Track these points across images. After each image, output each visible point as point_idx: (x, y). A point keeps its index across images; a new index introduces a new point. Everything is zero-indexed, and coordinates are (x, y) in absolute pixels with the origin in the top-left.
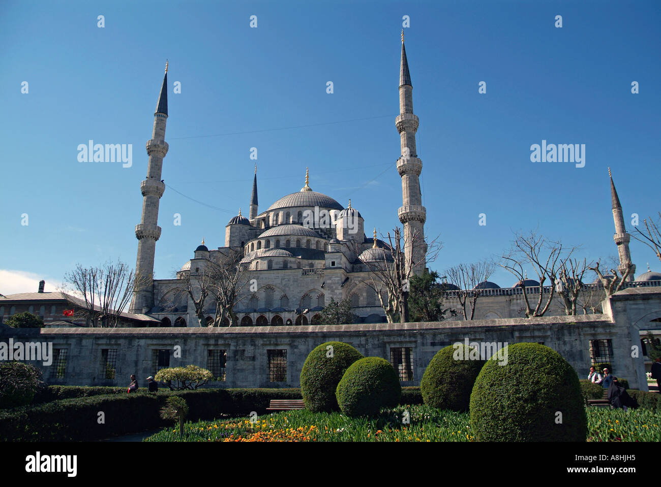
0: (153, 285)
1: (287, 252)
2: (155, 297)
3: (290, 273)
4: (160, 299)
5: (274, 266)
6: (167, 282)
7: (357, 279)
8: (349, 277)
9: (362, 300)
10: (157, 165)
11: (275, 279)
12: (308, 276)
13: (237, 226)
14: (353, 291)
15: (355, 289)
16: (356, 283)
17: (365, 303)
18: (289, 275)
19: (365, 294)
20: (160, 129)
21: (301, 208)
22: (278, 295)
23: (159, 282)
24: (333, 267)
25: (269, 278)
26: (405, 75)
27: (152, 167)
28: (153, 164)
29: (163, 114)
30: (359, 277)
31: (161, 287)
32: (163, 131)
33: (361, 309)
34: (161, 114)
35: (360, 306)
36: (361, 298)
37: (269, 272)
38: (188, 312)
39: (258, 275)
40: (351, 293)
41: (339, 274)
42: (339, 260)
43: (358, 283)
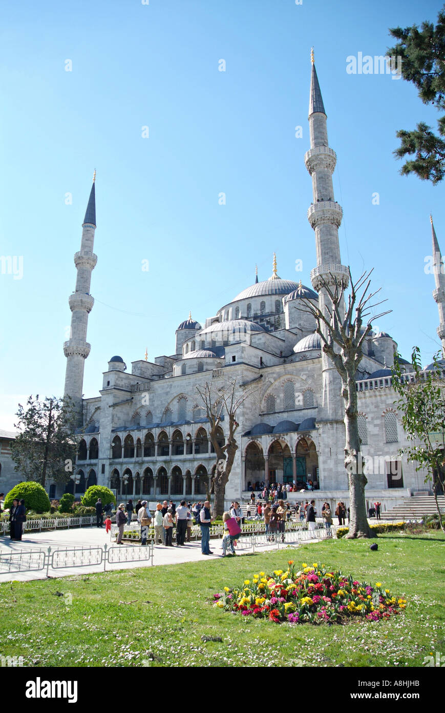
0: (82, 405)
1: (211, 353)
2: (84, 417)
3: (201, 377)
4: (88, 419)
5: (188, 371)
6: (94, 400)
7: (271, 376)
8: (263, 374)
9: (279, 404)
10: (82, 278)
11: (187, 385)
12: (218, 379)
13: (183, 331)
14: (268, 392)
15: (270, 389)
16: (270, 382)
17: (282, 406)
18: (200, 380)
19: (282, 395)
20: (86, 240)
21: (250, 300)
22: (190, 405)
23: (88, 401)
24: (234, 362)
25: (181, 386)
26: (314, 102)
27: (78, 281)
28: (80, 277)
29: (90, 225)
30: (273, 373)
31: (90, 406)
32: (89, 242)
33: (277, 415)
34: (88, 224)
35: (276, 411)
36: (278, 401)
37: (183, 378)
38: (100, 432)
39: (171, 383)
40: (266, 395)
41: (239, 372)
42: (240, 353)
43: (272, 381)
